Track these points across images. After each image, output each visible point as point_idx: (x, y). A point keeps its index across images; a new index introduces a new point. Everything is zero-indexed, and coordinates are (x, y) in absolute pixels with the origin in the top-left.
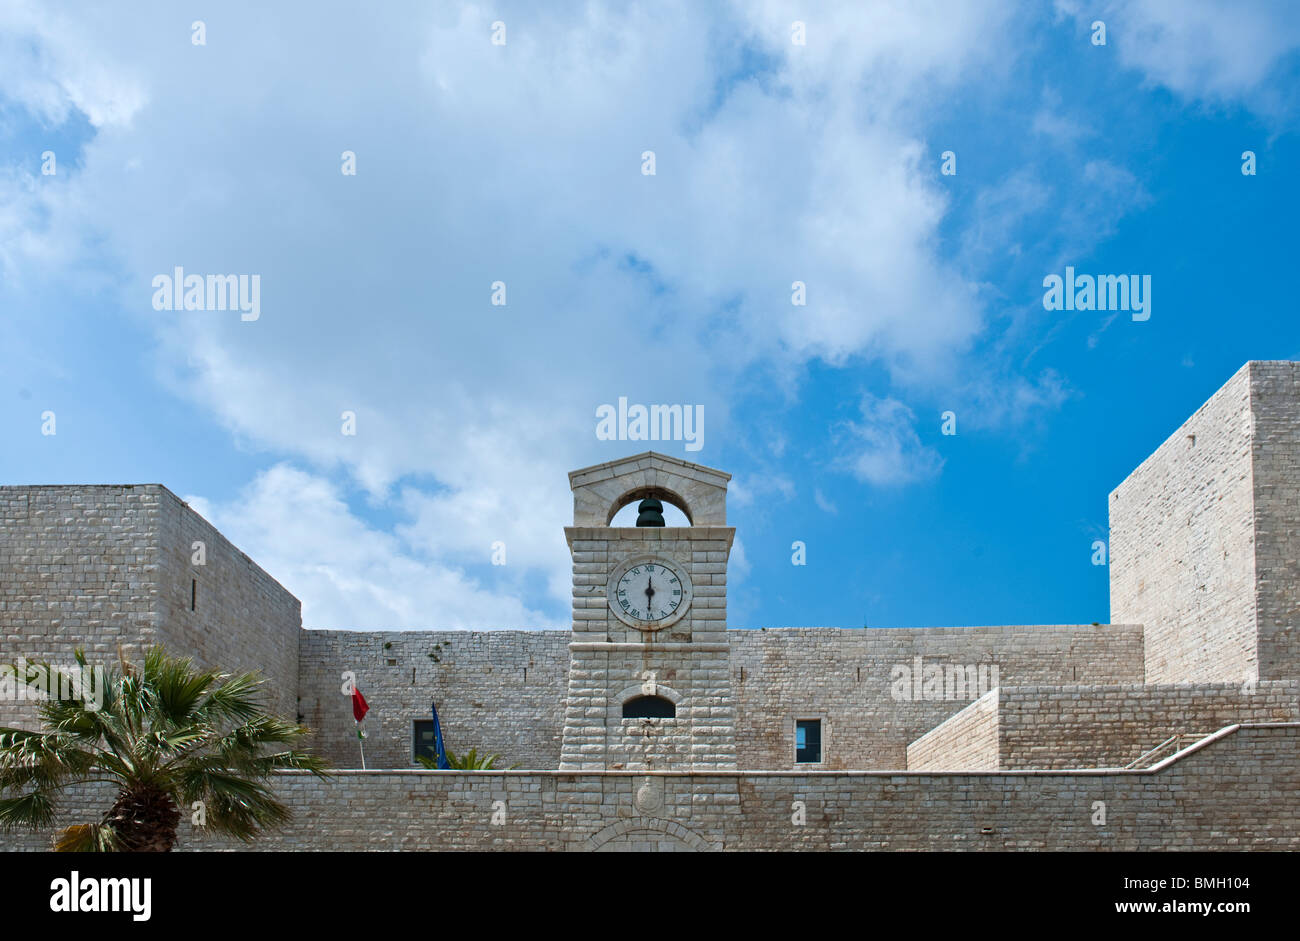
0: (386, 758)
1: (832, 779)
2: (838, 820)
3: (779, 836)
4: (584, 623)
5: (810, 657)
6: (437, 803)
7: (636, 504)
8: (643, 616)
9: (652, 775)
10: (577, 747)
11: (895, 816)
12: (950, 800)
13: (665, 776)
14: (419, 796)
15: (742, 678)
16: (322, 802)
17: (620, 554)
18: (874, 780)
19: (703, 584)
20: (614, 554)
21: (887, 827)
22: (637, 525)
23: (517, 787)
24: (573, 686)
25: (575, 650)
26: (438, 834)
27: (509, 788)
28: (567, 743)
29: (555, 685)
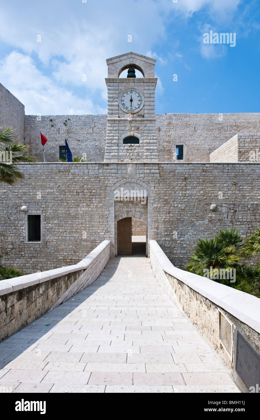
0: (51, 158)
1: (187, 165)
2: (189, 179)
3: (171, 185)
4: (111, 111)
5: (180, 124)
6: (67, 174)
7: (127, 70)
8: (129, 109)
9: (132, 164)
10: (109, 154)
11: (206, 178)
12: (223, 172)
13: (136, 164)
14: (62, 171)
15: (159, 131)
16: (32, 174)
17: (122, 87)
18: (200, 165)
19: (148, 98)
20: (120, 87)
21: (204, 181)
22: (127, 77)
23: (91, 168)
24: (108, 133)
25: (109, 121)
26: (67, 184)
27: (89, 168)
28: (106, 153)
29: (102, 133)
